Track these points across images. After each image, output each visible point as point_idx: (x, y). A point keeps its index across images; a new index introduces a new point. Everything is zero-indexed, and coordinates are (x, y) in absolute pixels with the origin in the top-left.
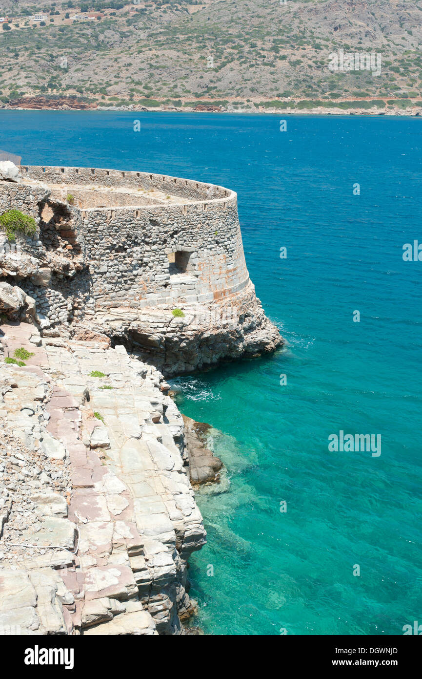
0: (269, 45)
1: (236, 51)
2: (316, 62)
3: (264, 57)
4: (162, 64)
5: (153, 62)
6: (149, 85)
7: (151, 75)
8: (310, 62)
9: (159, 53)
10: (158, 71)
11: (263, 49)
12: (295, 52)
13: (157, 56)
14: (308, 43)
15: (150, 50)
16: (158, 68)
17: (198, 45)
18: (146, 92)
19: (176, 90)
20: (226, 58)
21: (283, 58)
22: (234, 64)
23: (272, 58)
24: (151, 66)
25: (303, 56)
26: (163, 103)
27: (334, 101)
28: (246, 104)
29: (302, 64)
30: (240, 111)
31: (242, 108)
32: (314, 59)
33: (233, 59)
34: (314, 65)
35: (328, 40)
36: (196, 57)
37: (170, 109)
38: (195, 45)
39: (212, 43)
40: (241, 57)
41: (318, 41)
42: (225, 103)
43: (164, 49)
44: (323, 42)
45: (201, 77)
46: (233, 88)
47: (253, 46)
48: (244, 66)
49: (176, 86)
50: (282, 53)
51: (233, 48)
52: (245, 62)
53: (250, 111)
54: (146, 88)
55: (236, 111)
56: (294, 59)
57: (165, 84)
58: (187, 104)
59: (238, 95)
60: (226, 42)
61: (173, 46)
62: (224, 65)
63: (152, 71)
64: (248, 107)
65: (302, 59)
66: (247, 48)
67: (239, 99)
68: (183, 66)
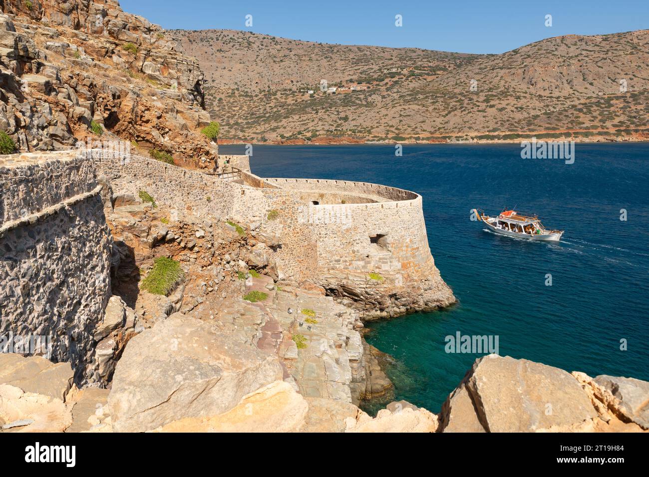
0: (482, 98)
1: (458, 104)
2: (517, 108)
3: (479, 106)
4: (408, 114)
5: (402, 113)
6: (399, 127)
7: (401, 121)
8: (513, 109)
9: (406, 107)
10: (405, 119)
11: (477, 101)
12: (502, 102)
13: (405, 109)
14: (511, 95)
15: (400, 105)
16: (405, 116)
17: (432, 101)
18: (397, 131)
19: (416, 130)
20: (451, 108)
21: (492, 106)
22: (458, 112)
23: (484, 107)
24: (401, 115)
25: (507, 105)
26: (408, 138)
27: (531, 133)
28: (465, 137)
29: (506, 110)
30: (461, 142)
31: (462, 140)
32: (516, 106)
33: (456, 109)
34: (515, 110)
35: (526, 93)
36: (430, 109)
37: (413, 141)
38: (430, 101)
39: (442, 99)
40: (461, 108)
41: (518, 94)
42: (449, 137)
43: (410, 104)
44: (522, 95)
45: (434, 121)
46: (456, 128)
47: (471, 99)
48: (464, 113)
49: (416, 128)
50: (492, 103)
51: (456, 102)
52: (464, 110)
53: (467, 142)
54: (397, 129)
55: (458, 142)
56: (500, 106)
57: (408, 126)
58: (423, 139)
59: (459, 132)
60: (451, 98)
61: (416, 102)
62: (450, 112)
63: (401, 118)
64: (466, 139)
65: (506, 107)
66: (466, 101)
67: (460, 134)
68: (422, 114)
